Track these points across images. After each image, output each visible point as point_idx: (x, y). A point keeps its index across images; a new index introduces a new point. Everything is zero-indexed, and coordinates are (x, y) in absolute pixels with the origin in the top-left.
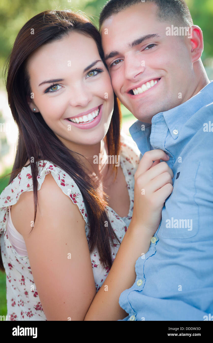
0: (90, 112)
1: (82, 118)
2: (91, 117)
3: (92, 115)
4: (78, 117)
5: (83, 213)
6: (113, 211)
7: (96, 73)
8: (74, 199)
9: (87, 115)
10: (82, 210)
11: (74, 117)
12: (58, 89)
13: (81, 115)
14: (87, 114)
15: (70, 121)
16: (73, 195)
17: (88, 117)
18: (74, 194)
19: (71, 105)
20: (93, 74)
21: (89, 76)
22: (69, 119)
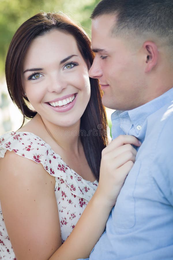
0: (65, 98)
1: (58, 103)
2: (65, 102)
3: (66, 100)
4: (54, 101)
5: (47, 169)
6: (76, 174)
7: (72, 65)
8: (38, 159)
9: (62, 101)
10: (46, 168)
11: (52, 102)
12: (40, 77)
13: (57, 100)
14: (62, 99)
15: (50, 105)
16: (36, 156)
17: (62, 102)
18: (38, 156)
19: (49, 92)
20: (70, 67)
21: (67, 68)
22: (48, 103)
